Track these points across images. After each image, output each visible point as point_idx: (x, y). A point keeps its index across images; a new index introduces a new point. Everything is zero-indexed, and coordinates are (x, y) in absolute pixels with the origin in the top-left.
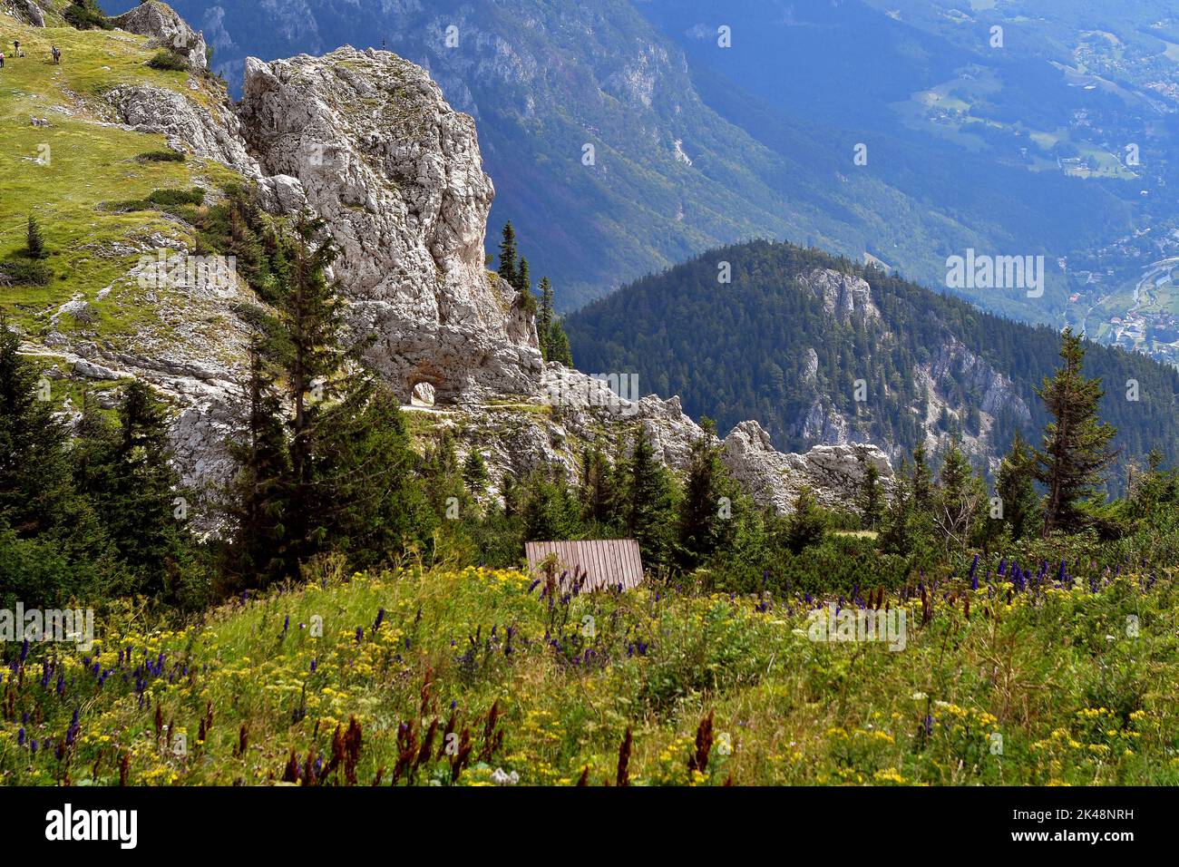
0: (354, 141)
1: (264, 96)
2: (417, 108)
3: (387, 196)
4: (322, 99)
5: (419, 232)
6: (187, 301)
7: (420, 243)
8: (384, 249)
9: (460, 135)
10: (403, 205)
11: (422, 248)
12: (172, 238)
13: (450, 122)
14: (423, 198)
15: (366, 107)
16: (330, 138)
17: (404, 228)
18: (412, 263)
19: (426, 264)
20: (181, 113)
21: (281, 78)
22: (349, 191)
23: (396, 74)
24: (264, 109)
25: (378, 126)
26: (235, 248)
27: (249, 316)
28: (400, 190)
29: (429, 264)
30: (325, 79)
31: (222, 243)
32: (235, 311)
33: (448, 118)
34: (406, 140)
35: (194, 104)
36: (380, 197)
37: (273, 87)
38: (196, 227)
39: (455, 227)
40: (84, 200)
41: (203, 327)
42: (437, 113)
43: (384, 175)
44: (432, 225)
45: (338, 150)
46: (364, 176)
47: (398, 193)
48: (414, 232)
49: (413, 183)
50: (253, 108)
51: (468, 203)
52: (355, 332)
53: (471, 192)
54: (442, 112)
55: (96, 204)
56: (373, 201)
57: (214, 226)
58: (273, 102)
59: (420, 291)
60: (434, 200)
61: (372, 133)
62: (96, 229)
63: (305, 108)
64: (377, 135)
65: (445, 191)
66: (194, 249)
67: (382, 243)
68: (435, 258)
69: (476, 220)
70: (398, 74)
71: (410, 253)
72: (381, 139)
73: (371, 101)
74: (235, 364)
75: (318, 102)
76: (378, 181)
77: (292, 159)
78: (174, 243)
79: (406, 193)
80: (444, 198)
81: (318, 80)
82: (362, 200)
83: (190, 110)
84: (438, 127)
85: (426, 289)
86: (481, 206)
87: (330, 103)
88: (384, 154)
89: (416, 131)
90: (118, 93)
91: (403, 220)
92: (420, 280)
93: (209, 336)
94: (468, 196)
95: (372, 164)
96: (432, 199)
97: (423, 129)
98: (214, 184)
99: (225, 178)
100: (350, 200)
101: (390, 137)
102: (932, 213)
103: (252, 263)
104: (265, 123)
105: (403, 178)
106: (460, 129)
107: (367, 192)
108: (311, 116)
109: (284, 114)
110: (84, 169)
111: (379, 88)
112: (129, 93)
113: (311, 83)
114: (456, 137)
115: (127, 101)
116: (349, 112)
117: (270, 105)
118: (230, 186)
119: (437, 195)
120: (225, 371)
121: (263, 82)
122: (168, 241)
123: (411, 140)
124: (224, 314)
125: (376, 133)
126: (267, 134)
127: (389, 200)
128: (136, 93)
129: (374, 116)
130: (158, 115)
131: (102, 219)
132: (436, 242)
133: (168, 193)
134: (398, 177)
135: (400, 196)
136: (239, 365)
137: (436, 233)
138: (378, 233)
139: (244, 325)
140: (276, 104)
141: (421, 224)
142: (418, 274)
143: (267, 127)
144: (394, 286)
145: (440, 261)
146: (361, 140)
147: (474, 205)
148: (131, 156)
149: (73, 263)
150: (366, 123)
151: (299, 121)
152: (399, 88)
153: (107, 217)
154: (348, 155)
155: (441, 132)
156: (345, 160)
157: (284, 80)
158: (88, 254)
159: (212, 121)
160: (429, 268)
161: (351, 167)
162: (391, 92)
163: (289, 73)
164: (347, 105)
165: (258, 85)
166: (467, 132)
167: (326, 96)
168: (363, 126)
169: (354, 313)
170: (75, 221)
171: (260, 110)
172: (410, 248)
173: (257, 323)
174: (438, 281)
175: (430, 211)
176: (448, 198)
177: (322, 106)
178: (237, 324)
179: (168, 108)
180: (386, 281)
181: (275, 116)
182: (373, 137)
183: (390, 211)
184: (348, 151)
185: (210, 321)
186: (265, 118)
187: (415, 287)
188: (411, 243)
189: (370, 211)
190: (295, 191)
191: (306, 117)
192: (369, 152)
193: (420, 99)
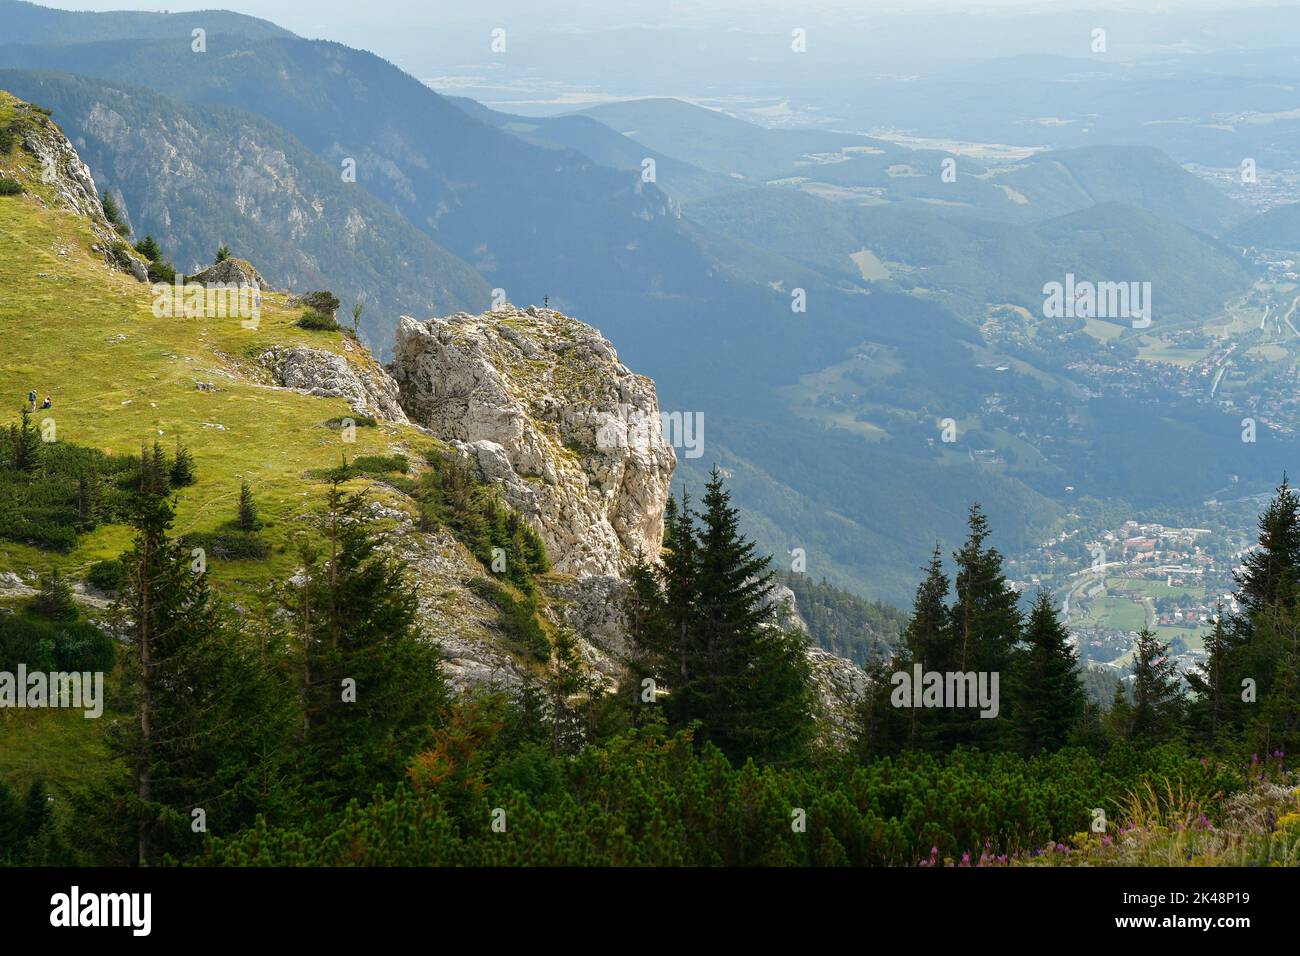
0: (527, 405)
1: (419, 358)
2: (593, 370)
3: (565, 466)
4: (489, 361)
5: (602, 505)
6: (417, 575)
7: (604, 516)
8: (565, 523)
9: (641, 399)
10: (584, 475)
11: (605, 522)
12: (393, 508)
13: (630, 385)
14: (605, 467)
15: (535, 370)
16: (503, 402)
17: (585, 500)
18: (595, 538)
19: (611, 539)
20: (343, 377)
21: (439, 338)
22: (523, 460)
23: (563, 334)
24: (419, 373)
25: (551, 390)
26: (458, 518)
27: (484, 592)
28: (578, 460)
29: (613, 538)
30: (490, 340)
31: (445, 514)
32: (469, 585)
33: (628, 381)
34: (583, 404)
35: (354, 366)
36: (557, 467)
37: (430, 348)
38: (411, 496)
39: (640, 500)
40: (289, 468)
41: (438, 602)
42: (615, 376)
43: (560, 443)
44: (615, 497)
45: (514, 415)
46: (540, 444)
47: (576, 462)
48: (597, 504)
49: (591, 452)
50: (407, 372)
51: (652, 473)
52: (585, 608)
53: (655, 461)
54: (620, 374)
55: (302, 472)
56: (552, 472)
57: (430, 495)
58: (429, 365)
59: (604, 569)
60: (618, 469)
61: (545, 398)
62: (309, 499)
63: (470, 371)
64: (550, 399)
65: (628, 459)
66: (418, 519)
67: (562, 517)
68: (619, 533)
69: (660, 491)
70: (566, 333)
71: (593, 527)
72: (555, 403)
73: (539, 362)
74: (479, 642)
75: (485, 364)
76: (555, 449)
77: (458, 426)
78: (397, 513)
79: (585, 462)
80: (627, 468)
81: (482, 340)
82: (539, 470)
83: (352, 373)
84: (617, 390)
85: (610, 566)
86: (665, 475)
87: (498, 365)
88: (558, 419)
89: (593, 395)
90: (272, 355)
91: (584, 491)
92: (604, 557)
93: (446, 612)
94: (652, 465)
95: (546, 431)
96: (615, 468)
97: (601, 393)
98: (413, 451)
99: (422, 444)
100: (525, 470)
101: (564, 401)
102: (830, 514)
103: (476, 533)
104: (421, 387)
105: (583, 447)
106: (641, 392)
107: (544, 461)
108: (478, 379)
109: (443, 377)
110: (273, 435)
111: (546, 349)
112: (284, 355)
113: (476, 343)
114: (636, 401)
115: (283, 364)
116: (519, 375)
117: (427, 368)
118: (430, 453)
119: (620, 464)
120: (468, 649)
121: (419, 343)
122: (389, 510)
123: (588, 404)
124: (457, 589)
125: (549, 397)
126: (424, 399)
127: (568, 470)
128: (292, 356)
129: (545, 379)
130: (319, 379)
131: (313, 488)
132: (618, 516)
133: (370, 459)
134: (574, 445)
135: (579, 466)
136: (483, 643)
137: (619, 506)
138: (558, 506)
139: (478, 601)
140: (434, 367)
141: (603, 495)
142: (602, 550)
143: (423, 392)
144: (577, 564)
145: (624, 536)
146: (534, 405)
147: (658, 476)
148: (321, 421)
149: (289, 535)
150: (537, 386)
151: (463, 385)
152: (569, 348)
153: (317, 486)
154: (521, 421)
155: (620, 395)
156: (519, 424)
157: (445, 341)
158: (304, 525)
159: (374, 386)
160: (614, 544)
161: (526, 434)
162: (561, 353)
163: (449, 333)
164: (515, 367)
165: (413, 346)
166: (649, 396)
167: (493, 358)
168: (534, 389)
169: (583, 588)
170: (285, 491)
171: (414, 373)
172: (592, 522)
173: (492, 598)
174: (623, 558)
175: (613, 481)
176: (632, 467)
177: (490, 368)
178: (472, 600)
179: (330, 371)
180: (568, 558)
181: (433, 380)
182: (546, 401)
183: (570, 481)
184: (522, 417)
185: (444, 596)
186: (421, 382)
187: (599, 565)
188: (594, 516)
189: (548, 481)
190: (499, 457)
191: (472, 380)
192: (543, 418)
193: (595, 360)
